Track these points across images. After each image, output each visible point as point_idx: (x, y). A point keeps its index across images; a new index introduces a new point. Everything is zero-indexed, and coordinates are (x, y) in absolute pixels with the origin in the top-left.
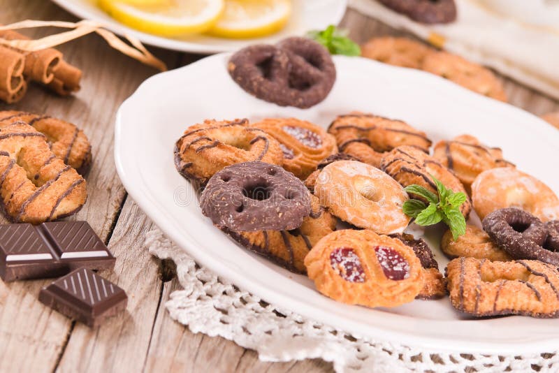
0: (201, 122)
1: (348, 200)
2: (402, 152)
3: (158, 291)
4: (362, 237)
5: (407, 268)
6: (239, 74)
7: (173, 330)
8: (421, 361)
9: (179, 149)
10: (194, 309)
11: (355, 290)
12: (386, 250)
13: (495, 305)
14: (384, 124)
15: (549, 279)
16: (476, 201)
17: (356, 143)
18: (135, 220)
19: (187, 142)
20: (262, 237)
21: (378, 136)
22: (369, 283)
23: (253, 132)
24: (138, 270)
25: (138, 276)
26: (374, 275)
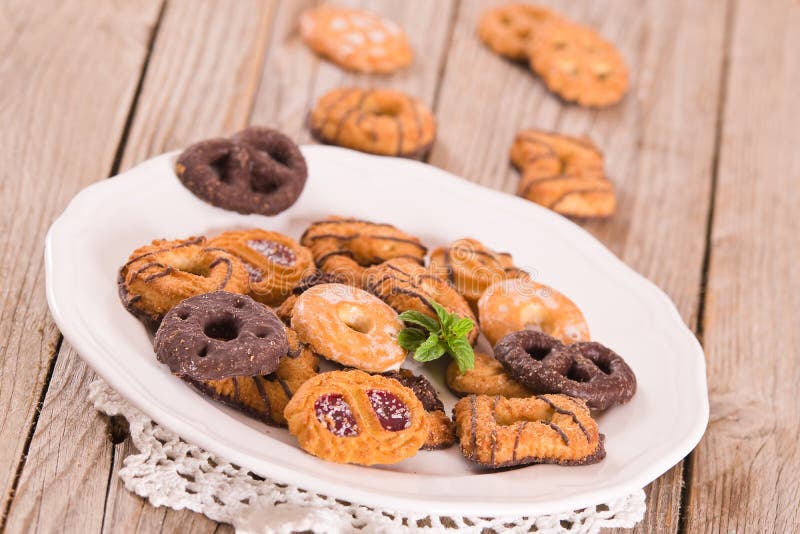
0: (149, 244)
1: (333, 334)
2: (393, 268)
3: (109, 456)
4: (351, 380)
5: (407, 414)
6: (190, 177)
7: (129, 505)
8: (430, 526)
9: (124, 279)
10: (153, 478)
11: (346, 447)
12: (380, 394)
13: (514, 453)
14: (369, 231)
15: (578, 418)
16: (485, 323)
17: (336, 257)
18: (74, 368)
19: (133, 270)
20: (231, 384)
21: (362, 245)
22: (363, 437)
23: (213, 253)
24: (84, 431)
25: (83, 438)
26: (368, 425)
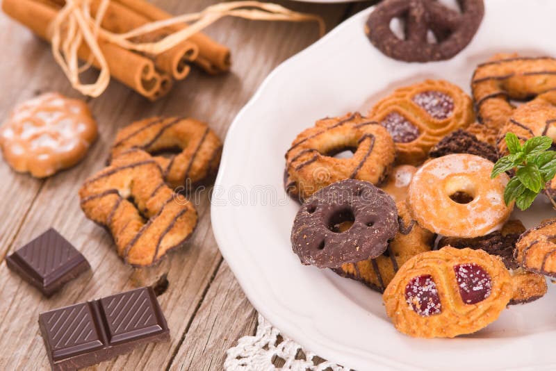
4: (441, 258)
5: (488, 284)
11: (429, 326)
12: (467, 268)
14: (524, 68)
17: (489, 101)
19: (290, 157)
20: (352, 266)
21: (518, 83)
22: (445, 314)
23: (361, 129)
26: (452, 302)
